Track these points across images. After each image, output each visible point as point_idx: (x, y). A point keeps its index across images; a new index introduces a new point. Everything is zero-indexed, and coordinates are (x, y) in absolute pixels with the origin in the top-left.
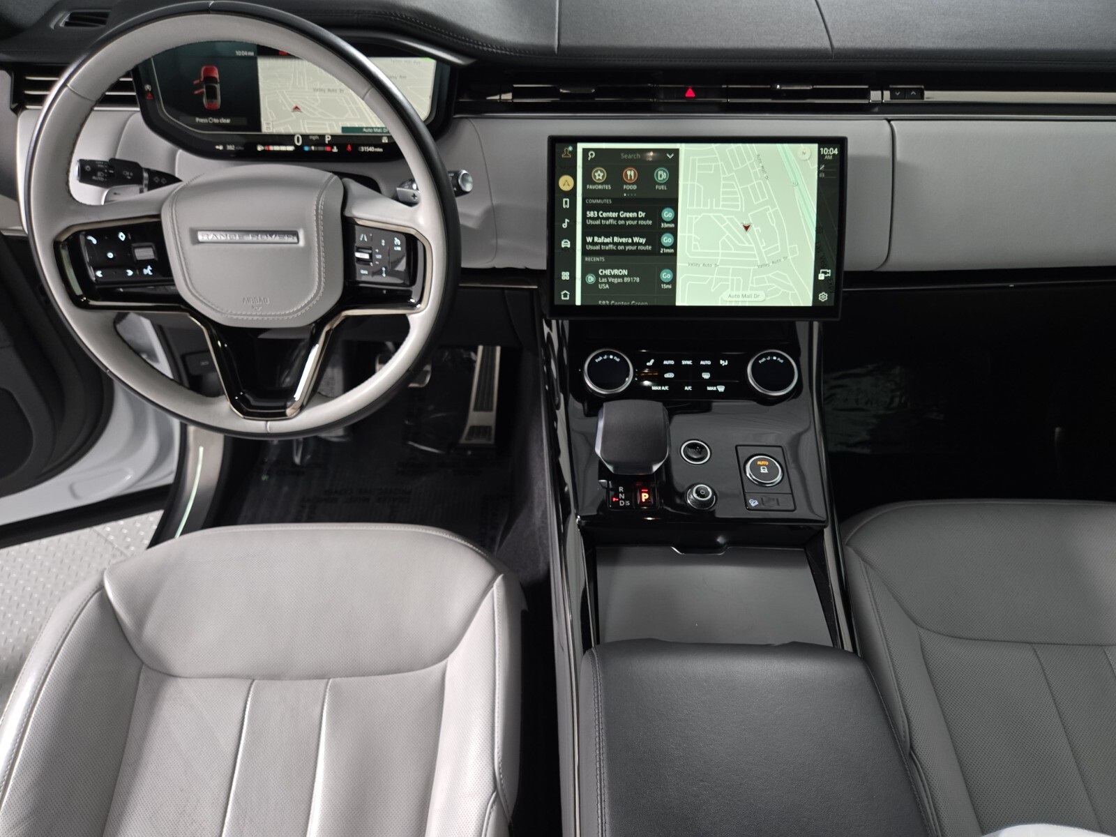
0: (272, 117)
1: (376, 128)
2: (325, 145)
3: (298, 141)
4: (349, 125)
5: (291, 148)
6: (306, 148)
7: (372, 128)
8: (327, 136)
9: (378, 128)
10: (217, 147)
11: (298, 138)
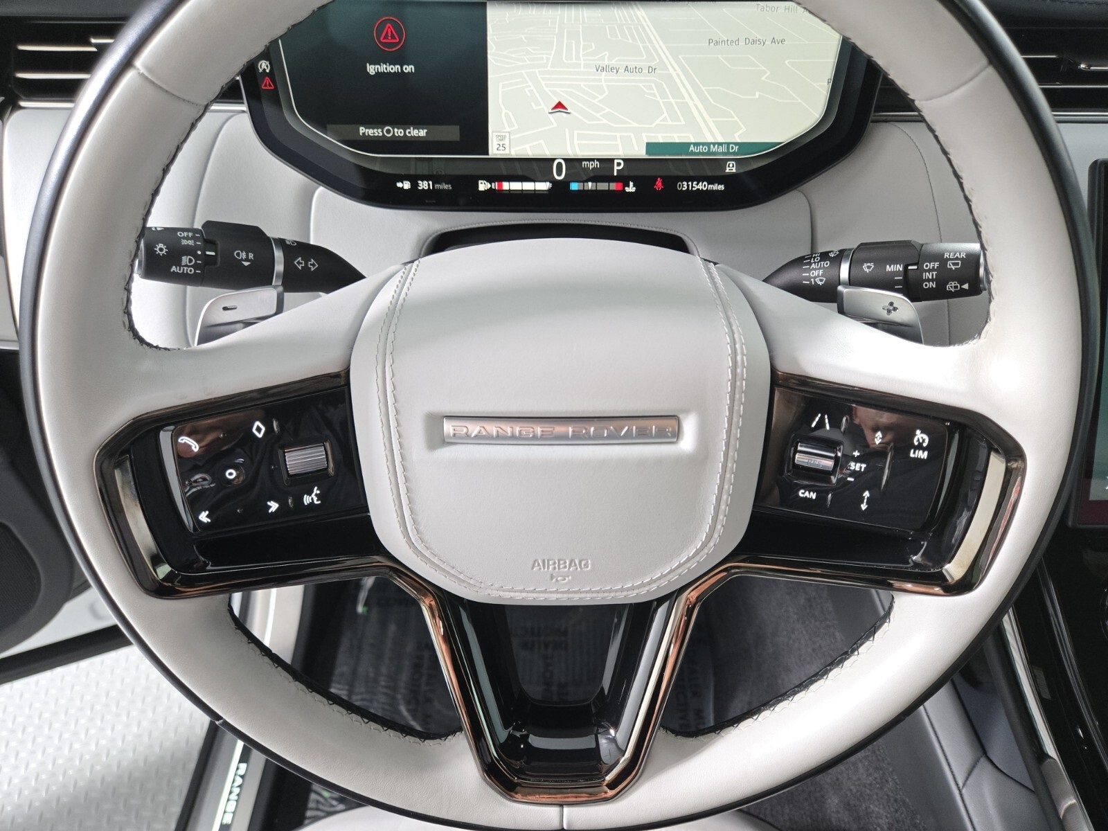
0: (511, 125)
1: (714, 144)
2: (610, 179)
3: (559, 173)
4: (661, 138)
5: (544, 186)
6: (574, 186)
7: (708, 144)
8: (616, 161)
9: (720, 144)
10: (399, 185)
11: (559, 165)
